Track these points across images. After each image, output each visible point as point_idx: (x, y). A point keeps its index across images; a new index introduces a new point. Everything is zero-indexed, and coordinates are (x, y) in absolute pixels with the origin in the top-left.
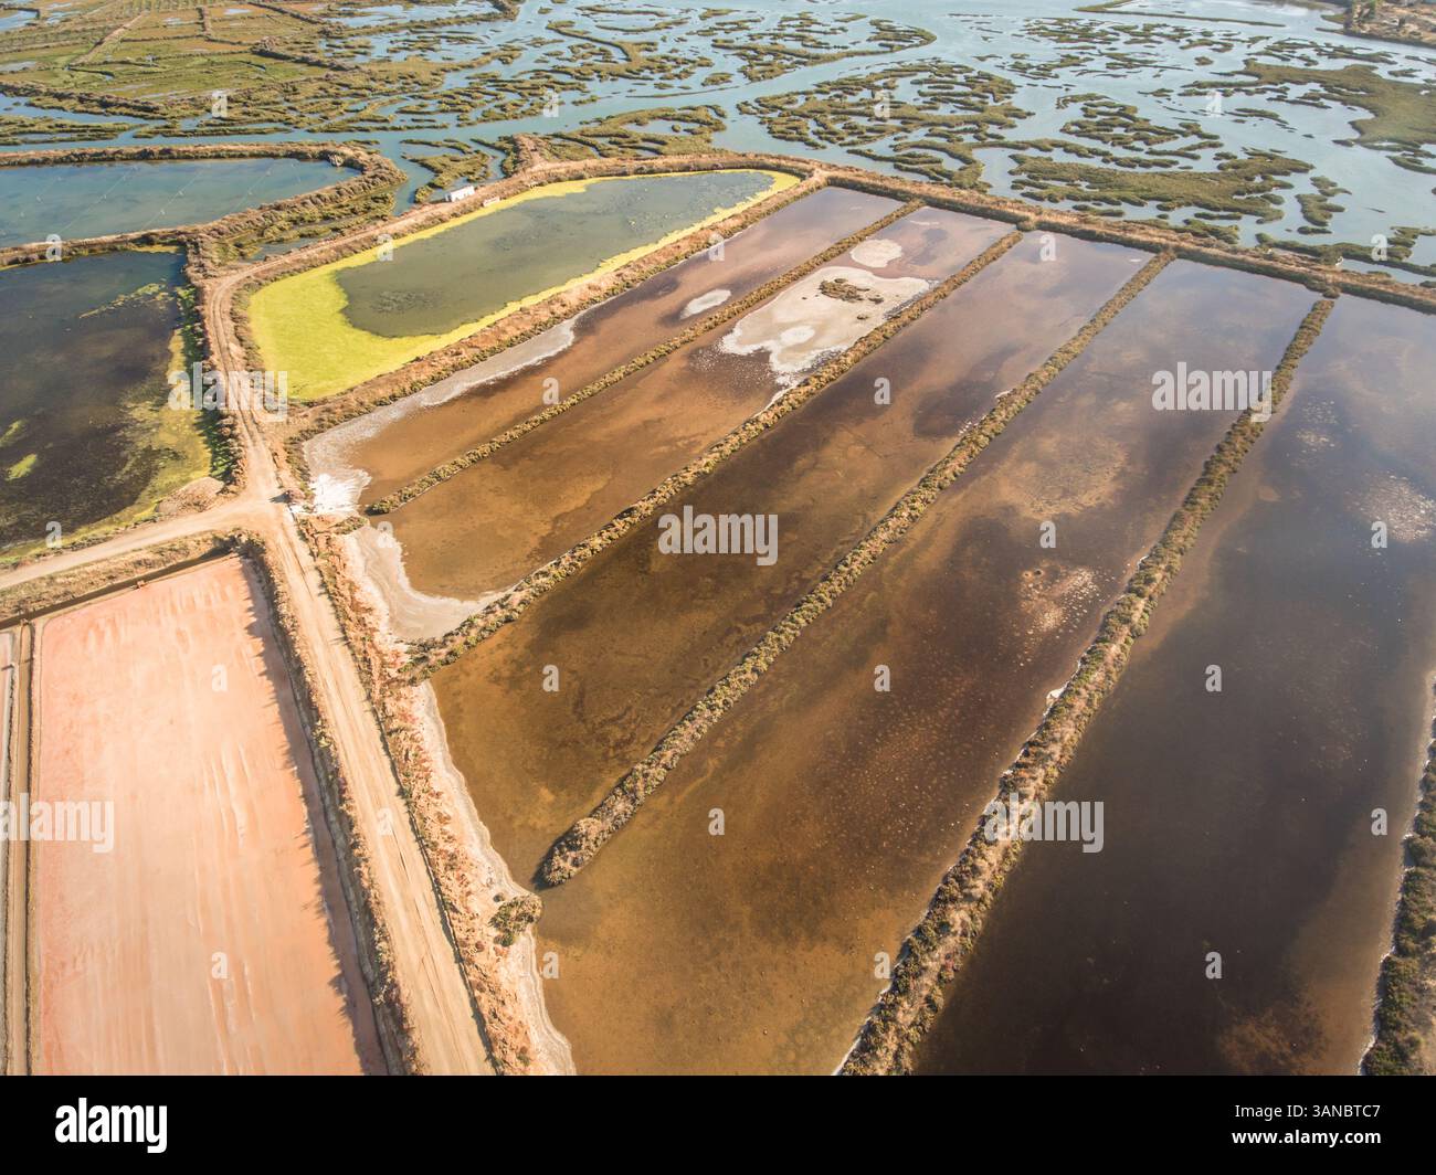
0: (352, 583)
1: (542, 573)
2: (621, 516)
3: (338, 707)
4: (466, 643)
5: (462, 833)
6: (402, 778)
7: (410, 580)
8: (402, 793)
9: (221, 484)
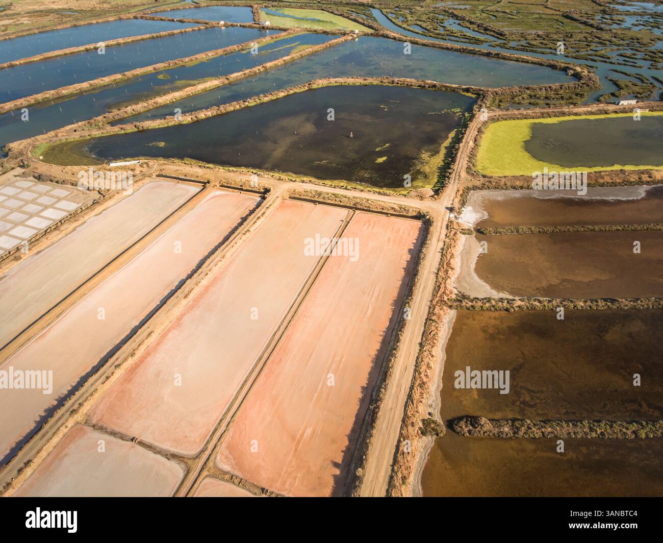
0: (453, 255)
1: (539, 300)
2: (605, 300)
3: (419, 297)
4: (482, 307)
5: (433, 378)
6: (424, 339)
7: (476, 267)
8: (421, 344)
9: (433, 193)
